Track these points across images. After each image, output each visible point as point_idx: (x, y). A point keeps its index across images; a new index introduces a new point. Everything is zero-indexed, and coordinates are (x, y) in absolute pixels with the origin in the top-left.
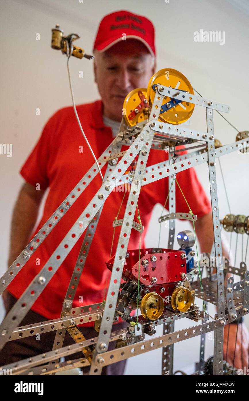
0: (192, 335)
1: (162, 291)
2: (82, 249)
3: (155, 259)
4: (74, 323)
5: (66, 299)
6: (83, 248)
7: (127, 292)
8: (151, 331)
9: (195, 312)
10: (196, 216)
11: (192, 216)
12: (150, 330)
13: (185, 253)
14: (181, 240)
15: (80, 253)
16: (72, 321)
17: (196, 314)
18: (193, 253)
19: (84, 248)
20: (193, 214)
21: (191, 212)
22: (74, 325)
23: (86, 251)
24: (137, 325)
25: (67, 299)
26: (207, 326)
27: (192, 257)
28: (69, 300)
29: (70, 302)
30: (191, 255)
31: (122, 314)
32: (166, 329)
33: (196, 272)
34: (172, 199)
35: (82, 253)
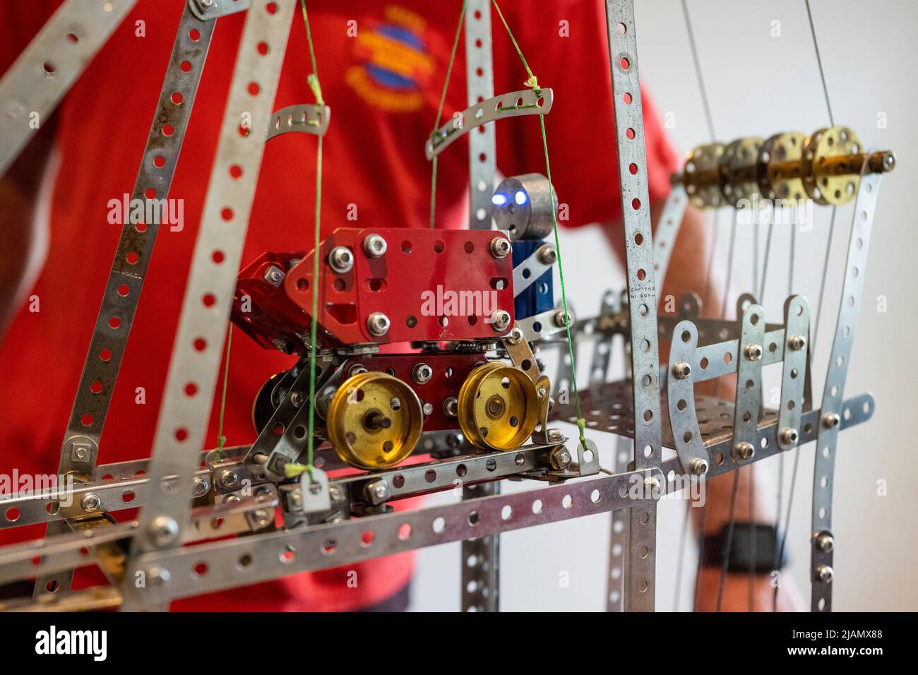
0: (530, 520)
1: (423, 378)
2: (122, 245)
3: (379, 245)
4: (95, 502)
5: (71, 428)
6: (127, 243)
7: (294, 390)
8: (373, 506)
9: (552, 453)
10: (551, 90)
11: (537, 93)
12: (371, 500)
13: (507, 238)
14: (505, 212)
15: (116, 260)
16: (89, 496)
17: (554, 458)
18: (548, 251)
19: (131, 244)
20: (538, 88)
21: (533, 81)
22: (99, 514)
23: (140, 254)
24: (310, 472)
25: (77, 428)
26: (590, 492)
27: (544, 268)
28: (82, 433)
29: (92, 443)
30: (543, 260)
31: (266, 461)
32: (470, 554)
33: (558, 319)
34: (480, 72)
35: (124, 260)
